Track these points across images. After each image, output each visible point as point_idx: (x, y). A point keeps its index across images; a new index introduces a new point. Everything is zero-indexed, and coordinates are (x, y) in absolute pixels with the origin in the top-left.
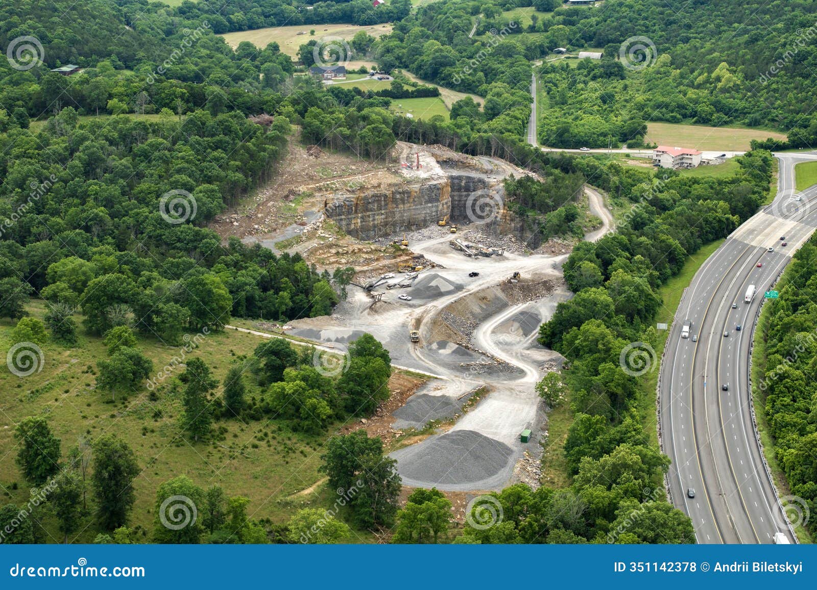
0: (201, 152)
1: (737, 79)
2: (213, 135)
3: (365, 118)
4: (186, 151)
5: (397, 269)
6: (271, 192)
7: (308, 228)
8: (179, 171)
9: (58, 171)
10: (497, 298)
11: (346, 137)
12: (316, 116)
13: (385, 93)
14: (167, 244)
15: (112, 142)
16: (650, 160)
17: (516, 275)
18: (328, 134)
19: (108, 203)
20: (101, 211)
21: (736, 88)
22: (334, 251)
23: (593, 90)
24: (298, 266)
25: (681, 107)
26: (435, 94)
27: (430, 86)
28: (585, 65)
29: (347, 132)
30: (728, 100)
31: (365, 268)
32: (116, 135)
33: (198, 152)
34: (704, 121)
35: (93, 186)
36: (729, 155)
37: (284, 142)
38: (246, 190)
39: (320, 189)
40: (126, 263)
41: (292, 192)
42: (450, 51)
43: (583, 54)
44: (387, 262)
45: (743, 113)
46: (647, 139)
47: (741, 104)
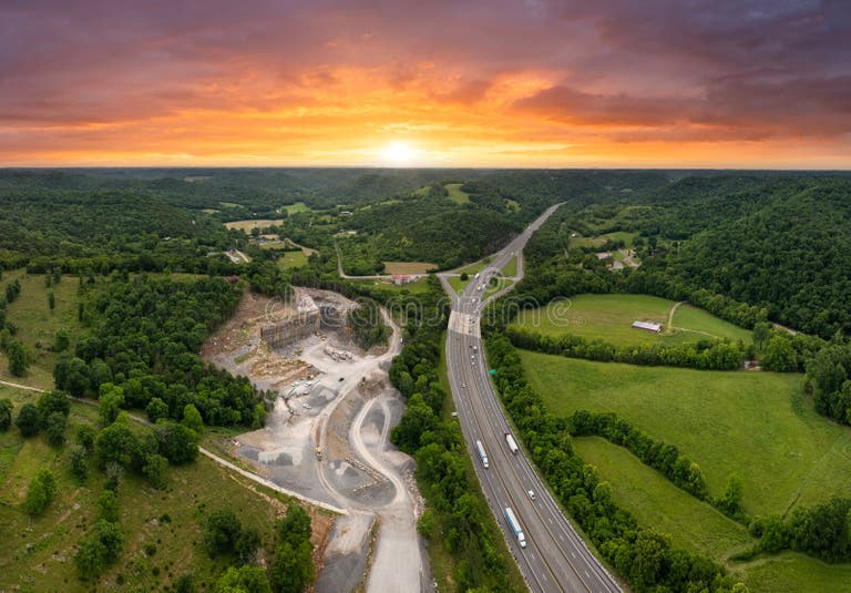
0: (200, 300)
1: (411, 243)
2: (207, 291)
3: (279, 279)
4: (193, 301)
5: (298, 377)
6: (234, 323)
7: (253, 348)
8: (188, 314)
9: (130, 310)
10: (357, 399)
11: (271, 291)
12: (257, 278)
13: (282, 250)
14: (175, 364)
15: (159, 291)
16: (389, 280)
17: (364, 379)
18: (263, 288)
19: (149, 332)
20: (144, 338)
21: (412, 247)
22: (266, 364)
23: (358, 248)
24: (246, 388)
25: (394, 255)
26: (300, 250)
27: (298, 246)
28: (352, 236)
29: (271, 287)
30: (412, 252)
31: (283, 378)
32: (162, 288)
33: (199, 301)
34: (403, 260)
35: (144, 321)
36: (420, 276)
37: (241, 294)
38: (223, 322)
39: (258, 321)
40: (147, 385)
41: (245, 323)
42: (305, 232)
43: (350, 232)
44: (293, 372)
45: (417, 257)
46: (386, 271)
47: (416, 253)
